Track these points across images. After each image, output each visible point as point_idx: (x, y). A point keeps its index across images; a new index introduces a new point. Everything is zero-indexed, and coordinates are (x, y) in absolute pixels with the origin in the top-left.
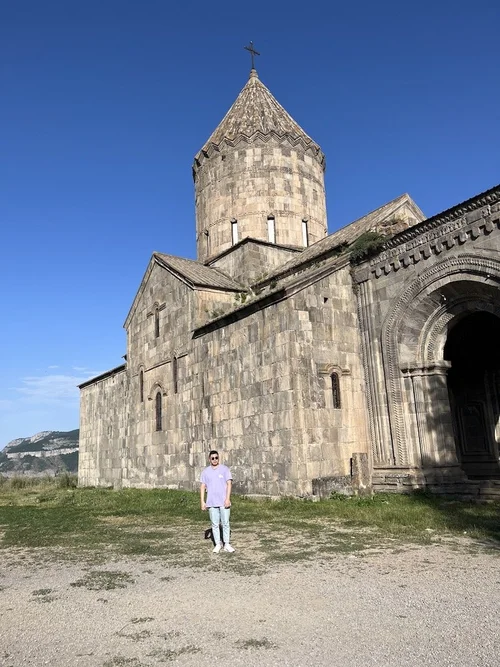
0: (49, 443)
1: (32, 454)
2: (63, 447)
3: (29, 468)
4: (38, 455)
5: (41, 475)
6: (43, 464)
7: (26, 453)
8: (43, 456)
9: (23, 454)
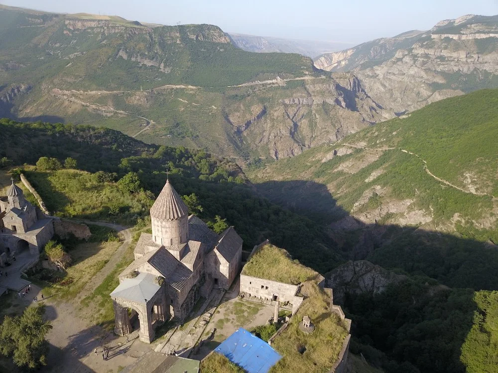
0: (467, 28)
1: (451, 36)
2: (479, 32)
3: (446, 48)
4: (455, 37)
5: (455, 55)
6: (457, 46)
7: (446, 35)
8: (460, 39)
9: (443, 36)
